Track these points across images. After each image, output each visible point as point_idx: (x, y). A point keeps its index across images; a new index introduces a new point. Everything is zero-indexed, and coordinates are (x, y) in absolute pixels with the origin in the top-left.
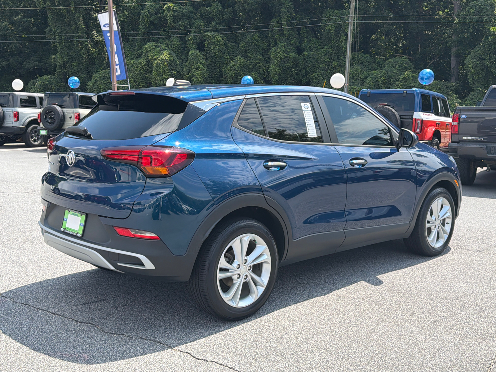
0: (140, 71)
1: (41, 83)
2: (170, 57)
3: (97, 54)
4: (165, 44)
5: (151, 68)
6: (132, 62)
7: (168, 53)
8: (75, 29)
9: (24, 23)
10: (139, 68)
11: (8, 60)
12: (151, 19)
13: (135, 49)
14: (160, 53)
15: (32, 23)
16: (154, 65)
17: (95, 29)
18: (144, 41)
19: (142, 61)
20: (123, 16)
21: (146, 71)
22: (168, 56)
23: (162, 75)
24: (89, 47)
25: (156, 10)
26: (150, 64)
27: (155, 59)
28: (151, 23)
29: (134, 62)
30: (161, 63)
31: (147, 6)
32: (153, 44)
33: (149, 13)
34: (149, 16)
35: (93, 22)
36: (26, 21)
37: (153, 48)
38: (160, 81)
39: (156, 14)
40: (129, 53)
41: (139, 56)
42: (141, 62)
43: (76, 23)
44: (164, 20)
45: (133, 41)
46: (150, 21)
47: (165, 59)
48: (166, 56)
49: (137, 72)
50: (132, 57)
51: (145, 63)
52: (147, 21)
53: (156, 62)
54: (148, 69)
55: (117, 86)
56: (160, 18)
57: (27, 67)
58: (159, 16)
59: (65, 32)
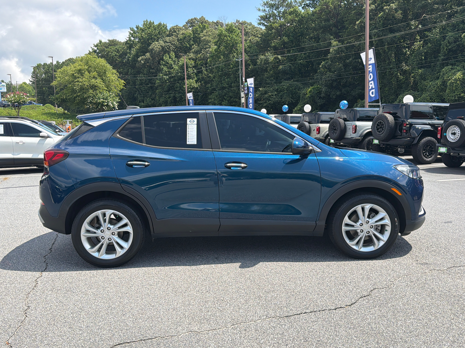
0: (436, 90)
1: (361, 105)
2: (463, 77)
3: (404, 80)
4: (461, 66)
5: (446, 87)
6: (430, 83)
7: (461, 73)
8: (388, 63)
9: (354, 63)
10: (435, 88)
11: (341, 91)
12: (450, 47)
13: (435, 73)
14: (454, 74)
15: (359, 63)
16: (448, 84)
17: (403, 61)
18: (443, 65)
19: (439, 82)
20: (427, 48)
21: (442, 90)
22: (462, 76)
23: (455, 92)
24: (398, 75)
25: (455, 39)
26: (445, 84)
27: (450, 79)
28: (450, 50)
29: (432, 83)
30: (454, 82)
31: (447, 38)
32: (450, 67)
33: (449, 42)
34: (448, 45)
35: (403, 56)
36: (355, 62)
37: (449, 71)
38: (453, 97)
39: (455, 42)
40: (429, 77)
41: (438, 78)
42: (437, 83)
43: (389, 59)
44: (462, 46)
45: (434, 66)
46: (450, 49)
47: (459, 78)
48: (460, 76)
49: (433, 91)
50: (431, 80)
51: (440, 83)
52: (446, 49)
53: (450, 82)
54: (443, 88)
55: (369, 105)
56: (458, 46)
57: (353, 94)
58: (457, 43)
59: (380, 66)
